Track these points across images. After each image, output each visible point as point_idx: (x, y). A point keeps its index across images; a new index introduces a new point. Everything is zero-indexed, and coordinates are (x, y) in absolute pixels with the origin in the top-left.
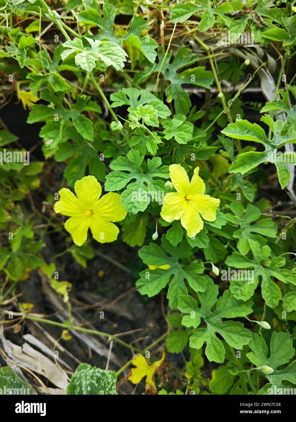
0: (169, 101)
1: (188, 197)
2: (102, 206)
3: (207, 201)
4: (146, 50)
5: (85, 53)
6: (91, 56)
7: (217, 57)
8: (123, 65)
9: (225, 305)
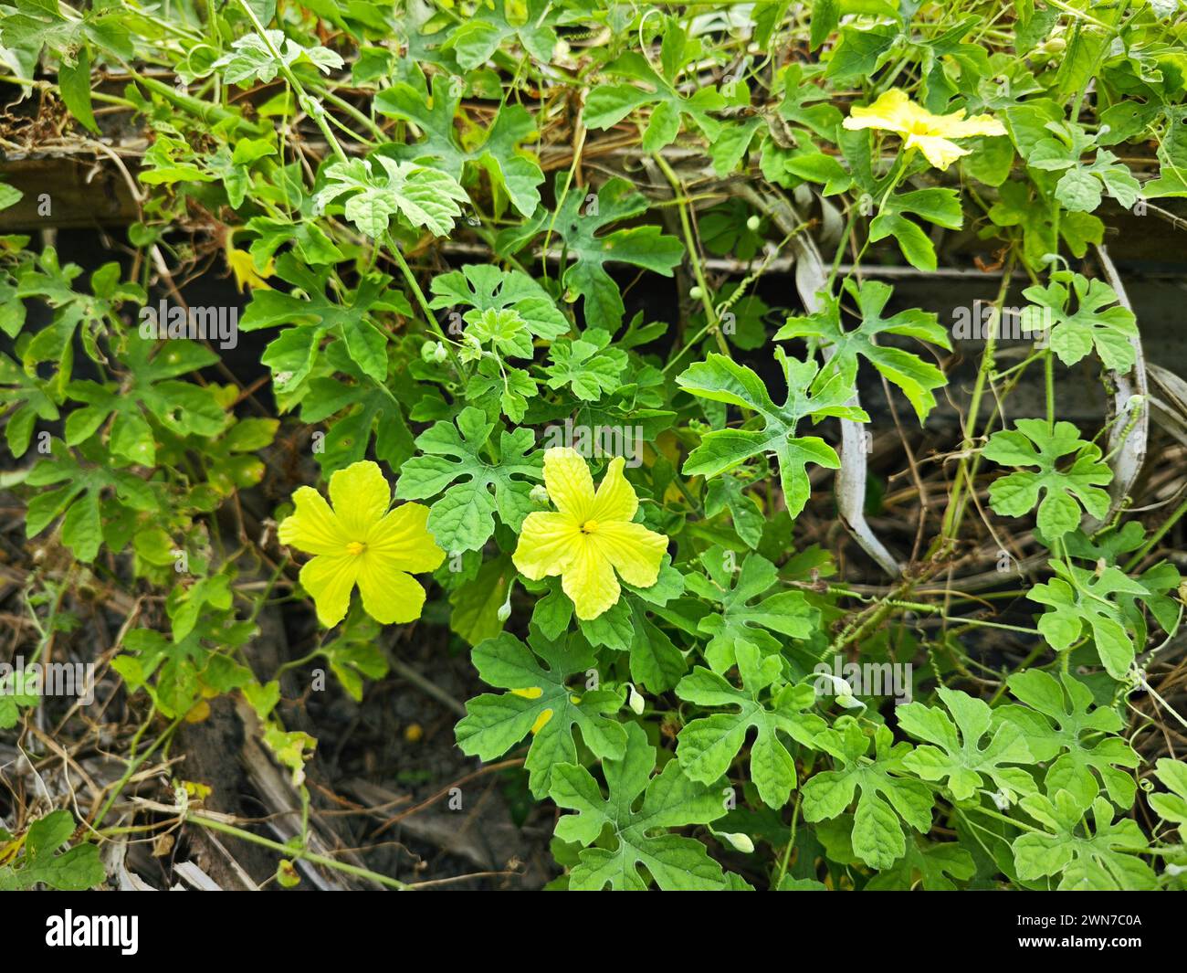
0: (572, 298)
1: (588, 526)
2: (389, 535)
3: (637, 538)
4: (518, 186)
5: (372, 192)
6: (382, 202)
7: (696, 203)
8: (452, 225)
9: (666, 795)
